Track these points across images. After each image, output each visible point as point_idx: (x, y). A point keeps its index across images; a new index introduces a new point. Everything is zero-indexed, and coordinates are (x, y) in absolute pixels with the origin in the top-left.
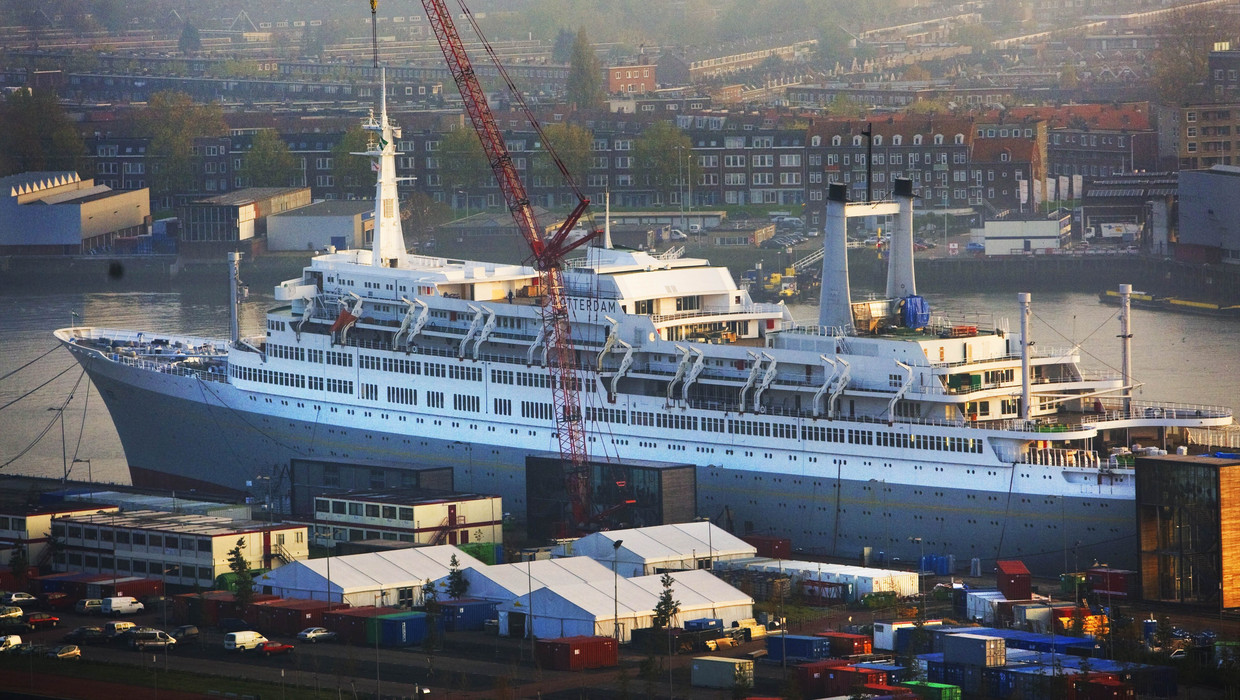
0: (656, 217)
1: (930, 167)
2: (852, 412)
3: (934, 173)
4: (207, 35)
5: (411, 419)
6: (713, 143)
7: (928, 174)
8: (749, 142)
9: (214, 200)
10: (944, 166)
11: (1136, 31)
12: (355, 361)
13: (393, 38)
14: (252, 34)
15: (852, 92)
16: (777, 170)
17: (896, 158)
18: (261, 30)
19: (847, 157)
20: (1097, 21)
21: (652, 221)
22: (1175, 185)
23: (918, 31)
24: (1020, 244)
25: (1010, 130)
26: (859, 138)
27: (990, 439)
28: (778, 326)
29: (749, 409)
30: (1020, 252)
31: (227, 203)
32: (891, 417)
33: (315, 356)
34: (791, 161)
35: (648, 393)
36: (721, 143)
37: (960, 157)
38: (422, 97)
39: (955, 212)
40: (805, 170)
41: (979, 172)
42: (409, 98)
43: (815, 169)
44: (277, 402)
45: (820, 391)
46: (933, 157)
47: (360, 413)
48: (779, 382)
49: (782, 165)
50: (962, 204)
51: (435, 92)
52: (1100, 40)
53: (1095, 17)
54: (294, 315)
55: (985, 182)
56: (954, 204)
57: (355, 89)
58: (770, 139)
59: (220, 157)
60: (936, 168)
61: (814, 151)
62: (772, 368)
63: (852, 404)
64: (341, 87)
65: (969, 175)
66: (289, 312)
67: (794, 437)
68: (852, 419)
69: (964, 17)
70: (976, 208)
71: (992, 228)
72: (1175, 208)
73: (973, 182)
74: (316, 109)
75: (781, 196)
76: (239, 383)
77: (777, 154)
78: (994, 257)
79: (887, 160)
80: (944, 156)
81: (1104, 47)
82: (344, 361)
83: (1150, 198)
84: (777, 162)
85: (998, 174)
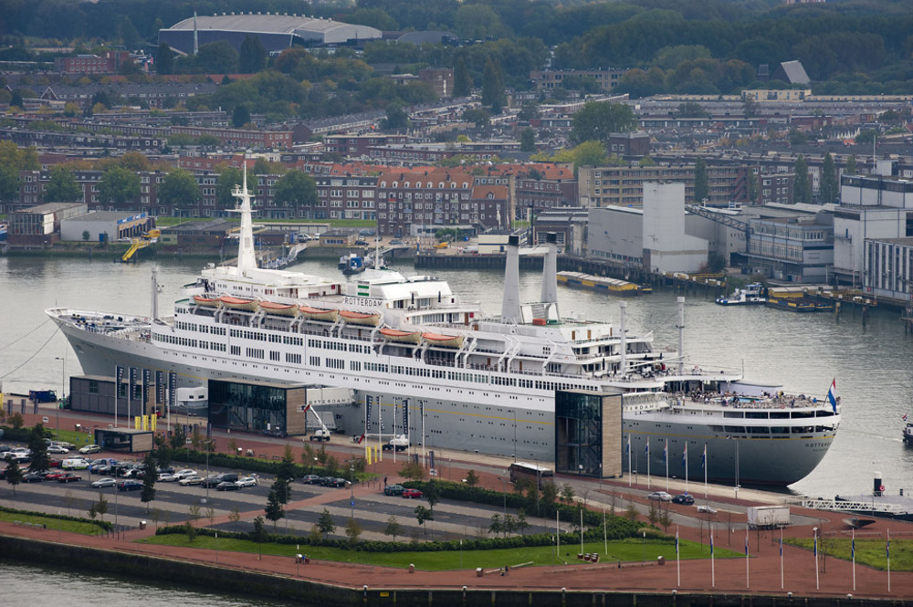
0: (290, 226)
1: (448, 201)
2: (521, 369)
3: (450, 205)
4: (28, 102)
5: (240, 364)
6: (324, 183)
7: (447, 205)
8: (345, 183)
9: (29, 210)
10: (456, 201)
11: (569, 116)
12: (228, 332)
13: (139, 107)
14: (56, 102)
15: (406, 151)
16: (361, 199)
17: (429, 196)
18: (60, 100)
19: (400, 194)
20: (548, 108)
21: (288, 228)
22: (586, 215)
23: (446, 112)
24: (498, 248)
25: (494, 179)
26: (396, 183)
27: (602, 386)
28: (476, 317)
29: (461, 366)
30: (498, 252)
31: (39, 212)
32: (544, 372)
33: (204, 329)
34: (368, 194)
35: (400, 355)
36: (329, 183)
37: (465, 197)
38: (155, 147)
39: (461, 227)
40: (377, 200)
41: (476, 204)
42: (148, 147)
43: (383, 200)
44: (171, 353)
45: (502, 357)
46: (450, 196)
47: (229, 362)
48: (478, 350)
49: (364, 196)
50: (466, 222)
51: (163, 144)
52: (549, 121)
53: (547, 105)
54: (191, 304)
55: (480, 211)
56: (462, 222)
57: (116, 142)
58: (358, 181)
59: (33, 183)
60: (452, 201)
61: (382, 190)
62: (474, 342)
63: (521, 363)
64: (107, 140)
65: (470, 206)
66: (188, 302)
67: (487, 382)
68: (521, 373)
69: (472, 104)
70: (474, 225)
71: (482, 238)
72: (586, 229)
73: (472, 210)
74: (91, 153)
75: (363, 214)
76: (157, 343)
77: (361, 190)
78: (483, 255)
79: (424, 197)
80: (456, 194)
81: (551, 124)
82: (221, 332)
83: (573, 222)
84: (361, 194)
85: (487, 207)
